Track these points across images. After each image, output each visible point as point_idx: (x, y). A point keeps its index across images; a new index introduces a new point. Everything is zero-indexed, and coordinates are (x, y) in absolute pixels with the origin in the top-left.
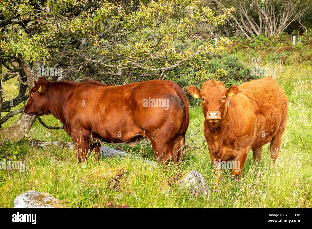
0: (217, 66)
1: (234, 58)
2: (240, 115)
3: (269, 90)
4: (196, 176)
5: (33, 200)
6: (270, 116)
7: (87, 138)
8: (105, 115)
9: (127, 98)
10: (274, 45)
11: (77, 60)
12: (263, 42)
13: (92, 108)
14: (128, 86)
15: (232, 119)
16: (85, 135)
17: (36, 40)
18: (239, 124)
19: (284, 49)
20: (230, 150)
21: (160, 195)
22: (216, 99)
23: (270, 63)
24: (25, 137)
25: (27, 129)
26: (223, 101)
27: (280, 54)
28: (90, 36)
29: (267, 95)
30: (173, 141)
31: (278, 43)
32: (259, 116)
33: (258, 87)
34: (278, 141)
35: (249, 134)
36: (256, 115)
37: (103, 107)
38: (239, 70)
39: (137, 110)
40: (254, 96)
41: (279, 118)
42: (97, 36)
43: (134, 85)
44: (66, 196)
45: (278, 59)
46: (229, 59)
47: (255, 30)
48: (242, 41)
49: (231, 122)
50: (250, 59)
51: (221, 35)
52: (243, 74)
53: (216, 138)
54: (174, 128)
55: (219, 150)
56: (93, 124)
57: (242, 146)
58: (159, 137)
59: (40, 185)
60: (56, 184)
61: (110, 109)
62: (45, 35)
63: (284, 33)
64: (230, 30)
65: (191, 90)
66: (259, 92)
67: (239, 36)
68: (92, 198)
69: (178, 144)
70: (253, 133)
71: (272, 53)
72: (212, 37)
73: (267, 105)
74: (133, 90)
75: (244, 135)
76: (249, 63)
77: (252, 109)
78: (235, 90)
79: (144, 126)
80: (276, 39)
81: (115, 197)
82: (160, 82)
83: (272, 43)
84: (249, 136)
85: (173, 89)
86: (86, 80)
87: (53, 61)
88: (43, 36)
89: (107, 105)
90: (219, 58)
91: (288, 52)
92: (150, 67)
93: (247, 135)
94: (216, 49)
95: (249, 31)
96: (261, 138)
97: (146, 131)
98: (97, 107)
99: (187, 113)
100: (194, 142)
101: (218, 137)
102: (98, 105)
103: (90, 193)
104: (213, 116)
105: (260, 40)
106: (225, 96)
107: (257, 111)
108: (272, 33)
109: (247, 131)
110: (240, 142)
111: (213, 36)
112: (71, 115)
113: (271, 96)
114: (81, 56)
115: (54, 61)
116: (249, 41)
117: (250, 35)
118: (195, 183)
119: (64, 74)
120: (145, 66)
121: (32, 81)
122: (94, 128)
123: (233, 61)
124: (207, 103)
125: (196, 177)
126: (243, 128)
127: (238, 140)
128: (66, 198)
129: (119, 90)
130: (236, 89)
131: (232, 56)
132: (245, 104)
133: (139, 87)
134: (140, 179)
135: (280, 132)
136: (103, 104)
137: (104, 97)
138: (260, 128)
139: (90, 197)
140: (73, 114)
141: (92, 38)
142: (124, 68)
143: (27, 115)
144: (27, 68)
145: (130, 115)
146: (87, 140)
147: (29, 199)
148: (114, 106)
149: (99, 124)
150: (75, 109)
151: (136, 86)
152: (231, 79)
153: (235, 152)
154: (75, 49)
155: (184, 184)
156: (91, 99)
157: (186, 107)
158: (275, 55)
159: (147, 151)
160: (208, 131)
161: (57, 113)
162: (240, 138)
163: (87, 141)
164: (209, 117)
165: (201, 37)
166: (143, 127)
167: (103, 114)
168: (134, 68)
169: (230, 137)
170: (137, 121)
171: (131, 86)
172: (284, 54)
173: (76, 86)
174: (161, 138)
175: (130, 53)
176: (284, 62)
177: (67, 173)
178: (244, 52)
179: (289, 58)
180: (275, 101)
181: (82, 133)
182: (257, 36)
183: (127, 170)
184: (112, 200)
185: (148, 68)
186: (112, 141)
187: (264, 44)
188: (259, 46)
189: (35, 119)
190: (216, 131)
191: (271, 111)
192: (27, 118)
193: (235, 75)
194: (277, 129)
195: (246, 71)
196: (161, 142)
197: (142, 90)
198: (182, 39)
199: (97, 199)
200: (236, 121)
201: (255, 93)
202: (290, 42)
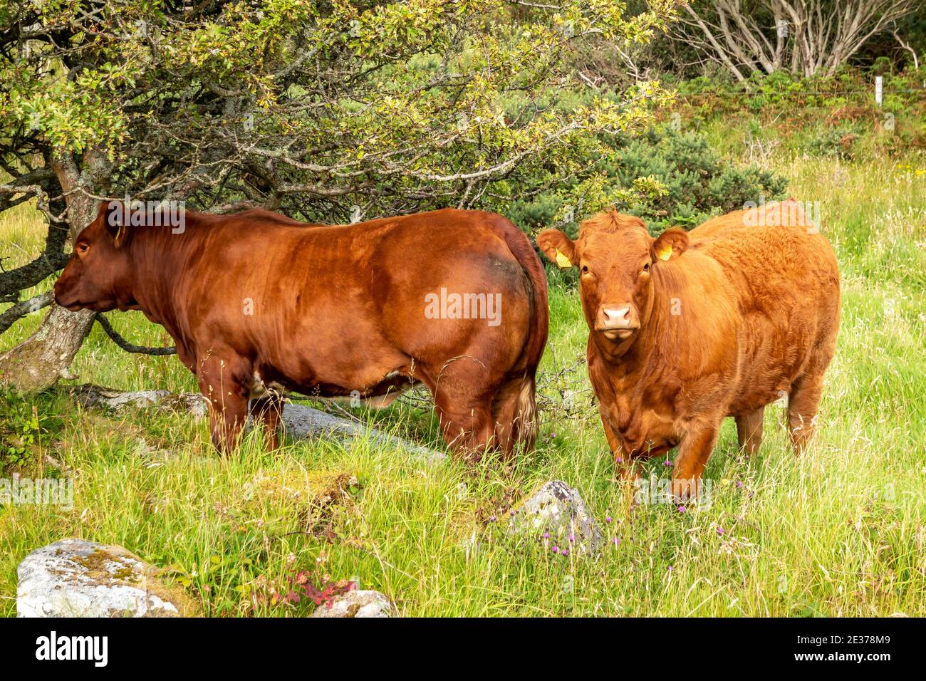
0: (645, 166)
1: (695, 141)
2: (694, 317)
3: (783, 240)
4: (562, 497)
5: (74, 566)
6: (785, 318)
7: (243, 382)
8: (297, 313)
9: (361, 263)
10: (818, 102)
11: (215, 149)
12: (787, 93)
13: (259, 293)
14: (364, 228)
15: (671, 326)
16: (237, 371)
17: (87, 87)
18: (691, 344)
19: (849, 115)
20: (665, 419)
21: (453, 551)
22: (623, 268)
23: (806, 157)
24: (60, 377)
25: (65, 355)
26: (644, 274)
27: (835, 131)
28: (249, 79)
29: (778, 257)
30: (499, 393)
31: (829, 97)
32: (752, 318)
33: (752, 232)
34: (812, 392)
35: (721, 372)
36: (744, 314)
37: (289, 288)
38: (708, 177)
39: (392, 299)
40: (739, 257)
41: (811, 324)
42: (271, 77)
43: (382, 226)
44: (173, 554)
45: (830, 144)
46: (680, 144)
47: (763, 59)
48: (722, 90)
49: (667, 338)
50: (747, 145)
51: (662, 73)
52: (722, 190)
53: (621, 383)
54: (502, 353)
55: (631, 418)
56: (262, 339)
57: (702, 407)
58: (457, 381)
59: (98, 521)
60: (146, 518)
61: (311, 294)
62: (114, 73)
63: (850, 68)
64: (688, 59)
65: (549, 243)
66: (754, 247)
67: (715, 75)
68: (249, 562)
69: (513, 401)
70: (733, 370)
71: (813, 126)
72: (635, 78)
73: (777, 284)
74: (379, 241)
75: (706, 374)
76: (743, 156)
77: (730, 296)
78: (678, 240)
79: (412, 347)
80: (825, 86)
81: (319, 560)
82: (459, 217)
83: (811, 98)
84: (721, 379)
85: (499, 236)
86: (243, 208)
87: (142, 151)
88: (106, 75)
89: (303, 284)
90: (650, 141)
91: (860, 123)
92: (430, 171)
93: (716, 375)
94: (624, 117)
95: (744, 60)
96: (757, 384)
97: (419, 363)
98: (272, 290)
99: (540, 308)
100: (565, 394)
101: (627, 380)
102: (276, 283)
103: (244, 546)
104: (617, 319)
105: (778, 89)
106: (648, 260)
107: (746, 302)
108: (811, 68)
109: (715, 363)
110: (693, 394)
111: (637, 76)
112: (196, 312)
113: (789, 261)
114: (225, 136)
115: (145, 152)
116: (744, 90)
117: (746, 73)
118: (557, 518)
119: (176, 191)
120: (414, 167)
121: (81, 210)
122: (264, 351)
123: (691, 152)
124: (598, 279)
125: (560, 499)
126: (703, 356)
127: (687, 389)
128: (173, 559)
129: (339, 240)
130: (680, 237)
131: (690, 136)
132: (708, 283)
133: (398, 232)
134: (395, 506)
135: (817, 366)
136: (290, 281)
137: (293, 259)
138: (755, 353)
139: (243, 558)
140: (201, 310)
141: (255, 82)
142: (354, 174)
143: (66, 313)
144: (67, 171)
145: (368, 314)
146: (243, 386)
147: (63, 564)
148: (323, 286)
149: (279, 340)
150: (209, 296)
151: (387, 228)
152: (686, 204)
153: (679, 425)
154: (208, 115)
155: (526, 520)
156: (255, 266)
157: (538, 290)
158: (820, 133)
159: (423, 419)
160: (598, 363)
161: (156, 307)
162: (695, 383)
163: (243, 390)
164: (606, 322)
165: (600, 79)
166: (409, 352)
167: (291, 310)
168: (383, 172)
169: (664, 381)
170: (391, 333)
171: (374, 228)
172: (847, 131)
173: (210, 226)
174: (463, 383)
175: (371, 128)
176: (848, 155)
177: (179, 487)
178: (729, 123)
179: (863, 144)
180: (800, 274)
181: (227, 365)
182: (768, 77)
183: (357, 477)
184: (311, 568)
185: (425, 173)
186: (315, 391)
187: (789, 99)
188: (774, 105)
189: (91, 324)
190: (622, 363)
191: (787, 305)
192: (66, 321)
193: (696, 192)
194: (805, 355)
195: (730, 180)
196: (463, 394)
197: (407, 240)
198: (527, 87)
199: (265, 564)
200: (681, 334)
201: (741, 248)
202: (865, 94)
